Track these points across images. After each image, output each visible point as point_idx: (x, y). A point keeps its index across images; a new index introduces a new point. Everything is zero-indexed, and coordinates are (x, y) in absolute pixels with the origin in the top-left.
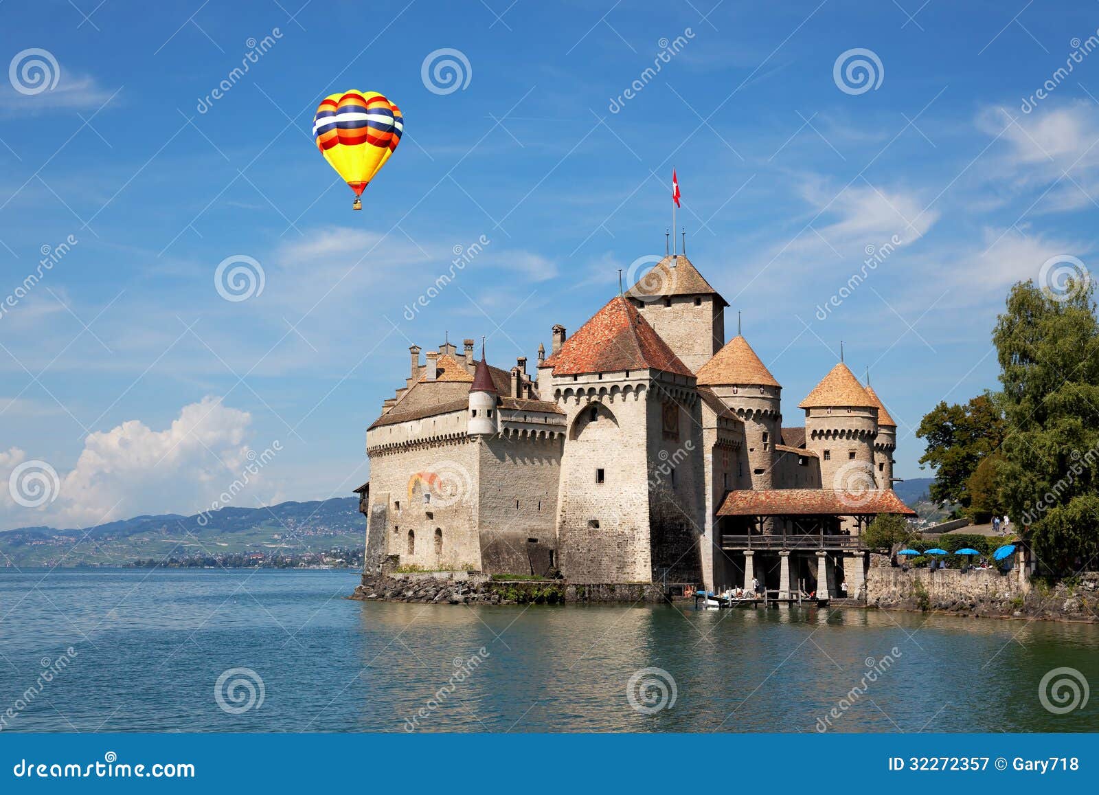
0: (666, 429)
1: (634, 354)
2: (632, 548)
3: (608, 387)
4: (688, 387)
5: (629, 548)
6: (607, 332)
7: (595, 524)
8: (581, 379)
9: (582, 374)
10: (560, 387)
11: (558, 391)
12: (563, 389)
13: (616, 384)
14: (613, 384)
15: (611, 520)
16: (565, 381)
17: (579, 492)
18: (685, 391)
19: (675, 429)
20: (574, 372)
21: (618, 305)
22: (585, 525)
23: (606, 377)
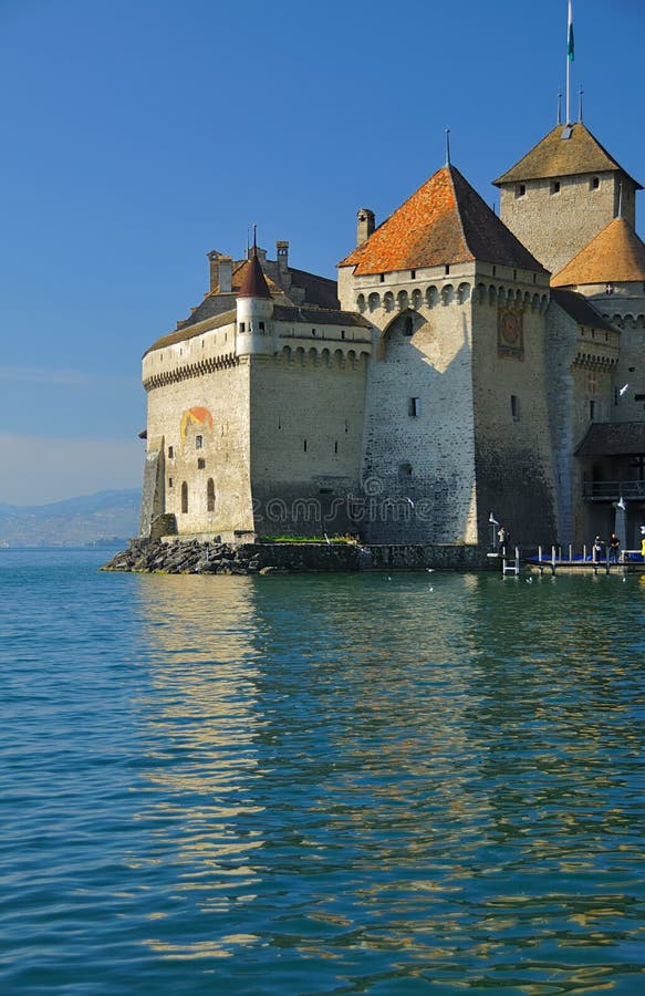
0: (503, 342)
1: (456, 242)
2: (453, 499)
3: (423, 288)
4: (538, 286)
5: (449, 499)
6: (426, 216)
7: (407, 468)
8: (389, 280)
9: (389, 273)
10: (363, 291)
11: (361, 296)
12: (367, 293)
13: (432, 284)
14: (429, 284)
15: (426, 464)
16: (369, 283)
17: (388, 429)
18: (532, 292)
19: (518, 342)
20: (381, 271)
21: (444, 178)
22: (394, 470)
23: (422, 276)
